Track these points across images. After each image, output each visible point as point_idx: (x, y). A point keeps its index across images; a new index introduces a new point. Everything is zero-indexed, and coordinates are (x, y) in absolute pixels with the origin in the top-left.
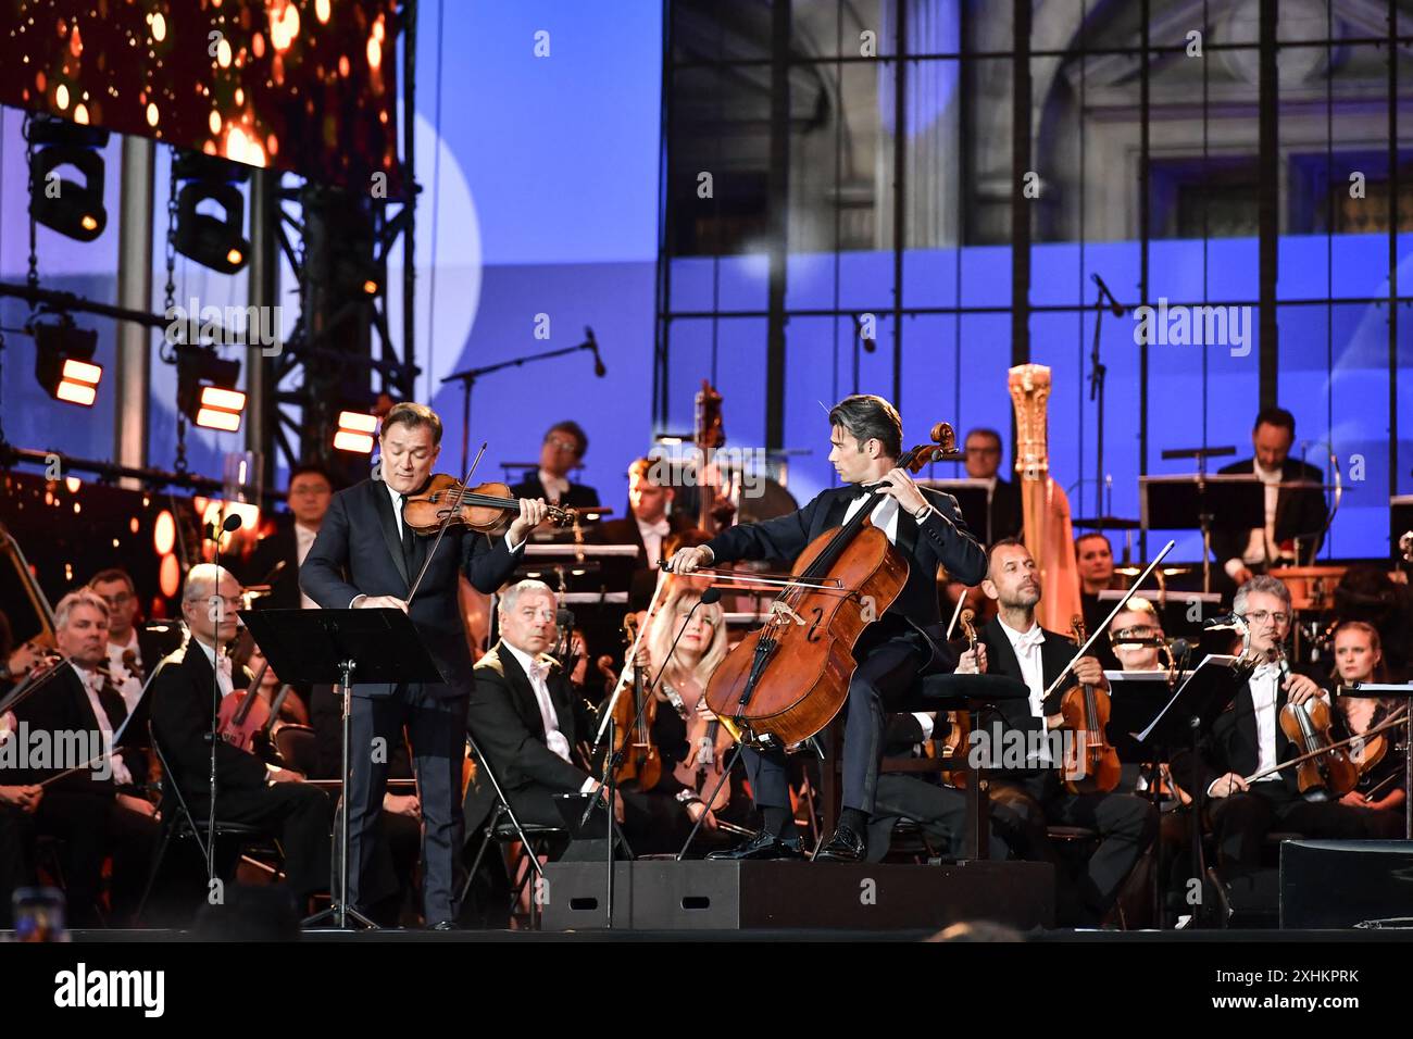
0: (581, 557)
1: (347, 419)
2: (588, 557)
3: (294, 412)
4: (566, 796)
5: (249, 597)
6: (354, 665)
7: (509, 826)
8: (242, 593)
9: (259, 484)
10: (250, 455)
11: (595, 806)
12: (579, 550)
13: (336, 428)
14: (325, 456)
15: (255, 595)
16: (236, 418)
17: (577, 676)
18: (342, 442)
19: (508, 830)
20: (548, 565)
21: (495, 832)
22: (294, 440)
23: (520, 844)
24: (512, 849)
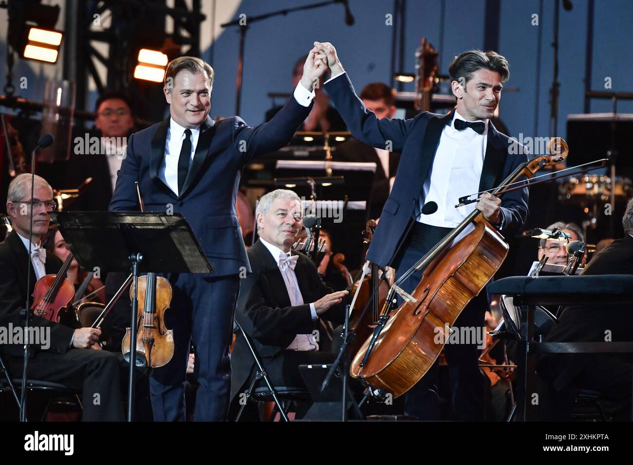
0: (330, 171)
1: (145, 55)
2: (336, 172)
3: (103, 48)
4: (310, 367)
5: (61, 197)
6: (141, 258)
7: (265, 389)
8: (55, 194)
9: (73, 107)
10: (66, 83)
11: (333, 375)
12: (329, 165)
13: (136, 63)
14: (126, 85)
15: (65, 196)
16: (54, 53)
17: (322, 269)
18: (141, 73)
19: (264, 392)
20: (303, 178)
21: (253, 394)
22: (102, 71)
23: (274, 403)
24: (267, 407)
